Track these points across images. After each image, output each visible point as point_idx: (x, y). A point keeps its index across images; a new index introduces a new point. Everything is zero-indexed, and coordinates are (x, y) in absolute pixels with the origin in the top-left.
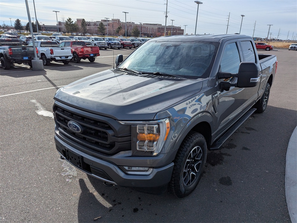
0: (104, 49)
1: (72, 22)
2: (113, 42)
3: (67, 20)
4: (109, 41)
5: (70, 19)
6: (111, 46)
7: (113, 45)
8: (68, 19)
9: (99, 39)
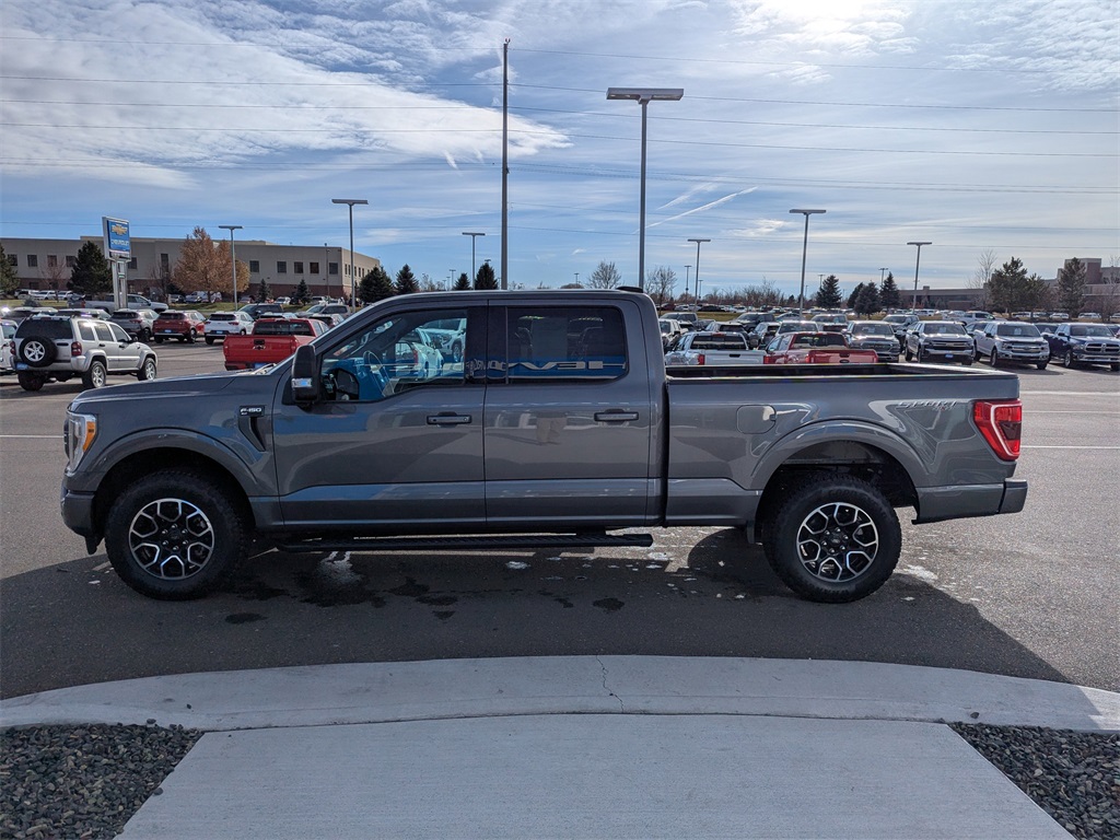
0: (1035, 366)
1: (1024, 272)
2: (1084, 342)
3: (1005, 266)
4: (1069, 338)
5: (1015, 264)
6: (1071, 355)
7: (1083, 352)
8: (1009, 263)
9: (1017, 332)
